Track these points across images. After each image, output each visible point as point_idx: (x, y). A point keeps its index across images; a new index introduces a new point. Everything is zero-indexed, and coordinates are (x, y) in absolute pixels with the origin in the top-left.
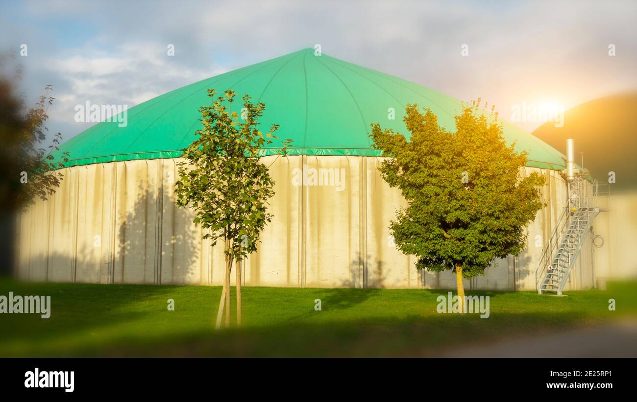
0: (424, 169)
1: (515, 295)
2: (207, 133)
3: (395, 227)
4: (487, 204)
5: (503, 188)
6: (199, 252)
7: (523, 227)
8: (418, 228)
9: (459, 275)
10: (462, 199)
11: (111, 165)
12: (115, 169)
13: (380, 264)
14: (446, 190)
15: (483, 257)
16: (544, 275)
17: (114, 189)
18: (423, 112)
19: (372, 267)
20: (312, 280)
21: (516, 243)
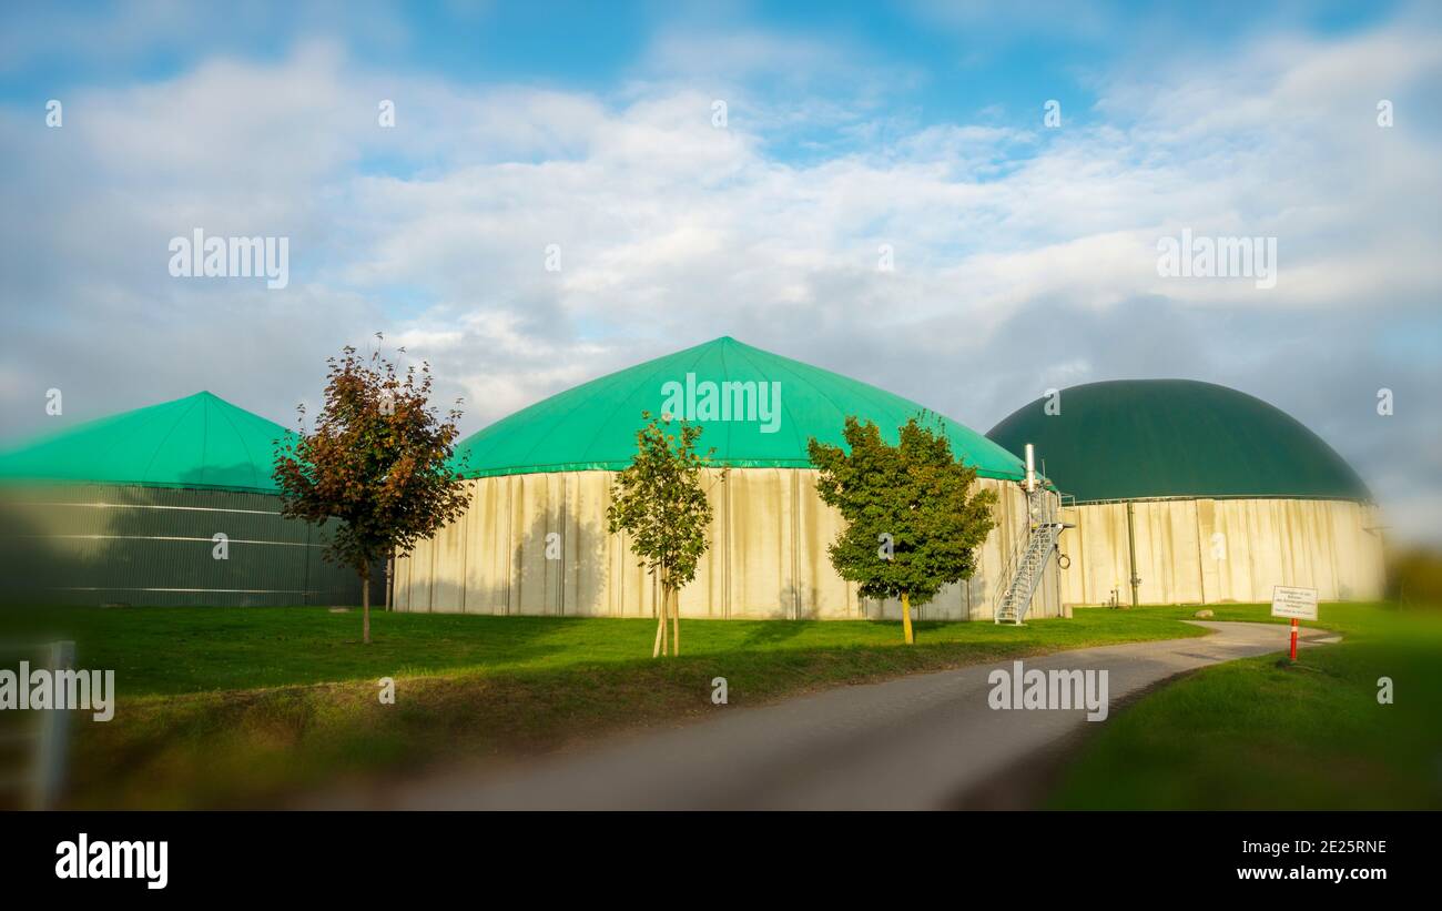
0: (865, 487)
1: (968, 625)
2: (643, 457)
3: (834, 550)
4: (934, 526)
5: (952, 507)
6: (607, 580)
7: (973, 549)
8: (858, 552)
9: (905, 603)
10: (907, 519)
11: (506, 479)
12: (509, 484)
13: (815, 592)
14: (891, 510)
15: (931, 583)
16: (1002, 601)
17: (509, 507)
18: (862, 425)
19: (806, 596)
20: (737, 611)
21: (967, 567)
